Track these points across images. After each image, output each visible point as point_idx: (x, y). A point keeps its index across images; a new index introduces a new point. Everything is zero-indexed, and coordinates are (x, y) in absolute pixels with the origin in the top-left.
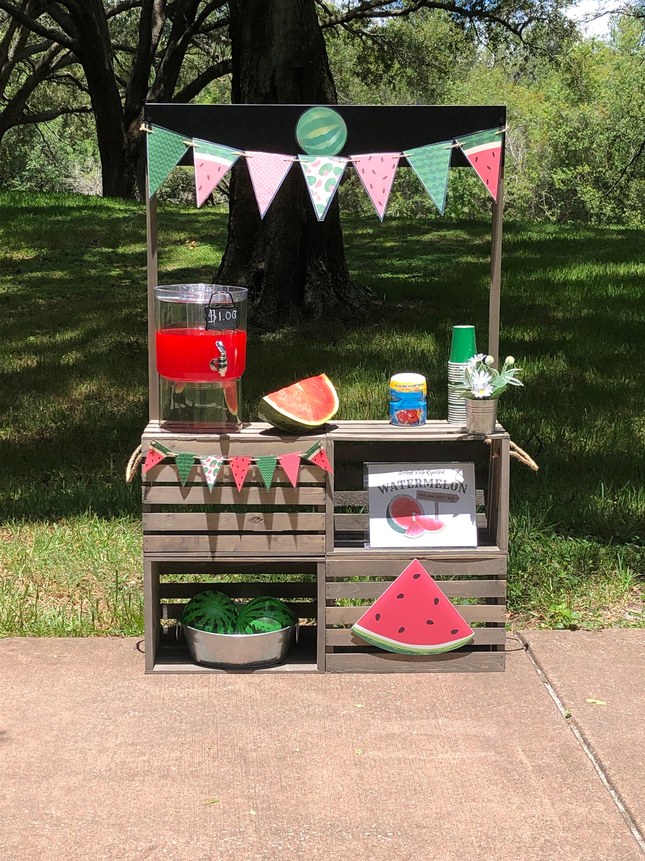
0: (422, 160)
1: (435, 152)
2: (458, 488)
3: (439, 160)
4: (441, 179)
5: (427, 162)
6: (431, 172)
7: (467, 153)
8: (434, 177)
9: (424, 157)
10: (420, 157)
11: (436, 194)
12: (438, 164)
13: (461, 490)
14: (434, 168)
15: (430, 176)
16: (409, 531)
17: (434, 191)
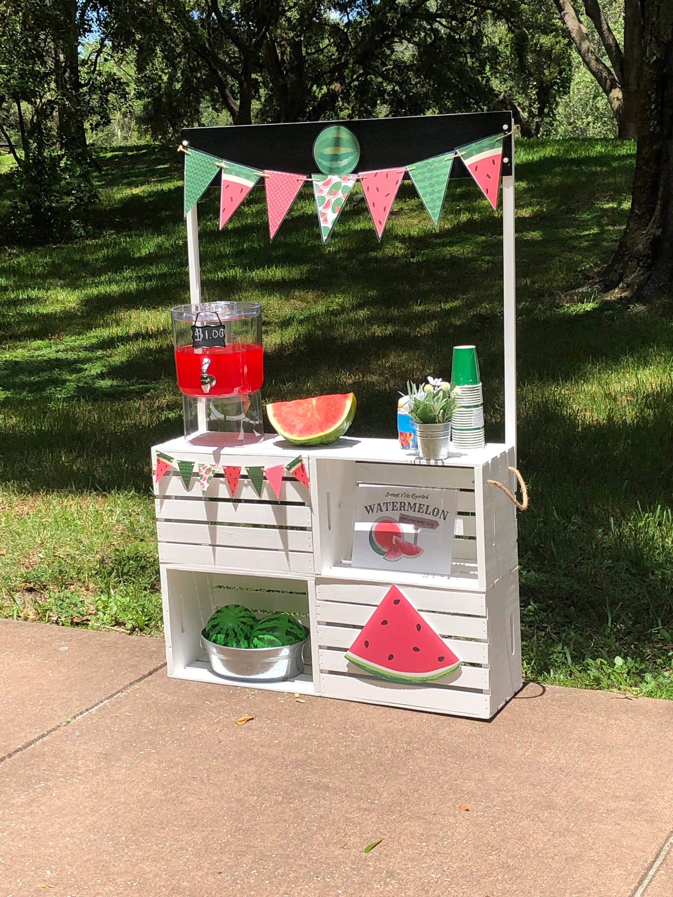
0: (423, 173)
1: (436, 165)
2: (439, 514)
3: (439, 172)
4: (440, 192)
5: (428, 175)
6: (432, 185)
7: (467, 162)
8: (433, 191)
9: (426, 170)
10: (421, 171)
11: (433, 208)
12: (438, 176)
13: (442, 517)
14: (433, 181)
15: (429, 190)
16: (388, 553)
17: (431, 205)
